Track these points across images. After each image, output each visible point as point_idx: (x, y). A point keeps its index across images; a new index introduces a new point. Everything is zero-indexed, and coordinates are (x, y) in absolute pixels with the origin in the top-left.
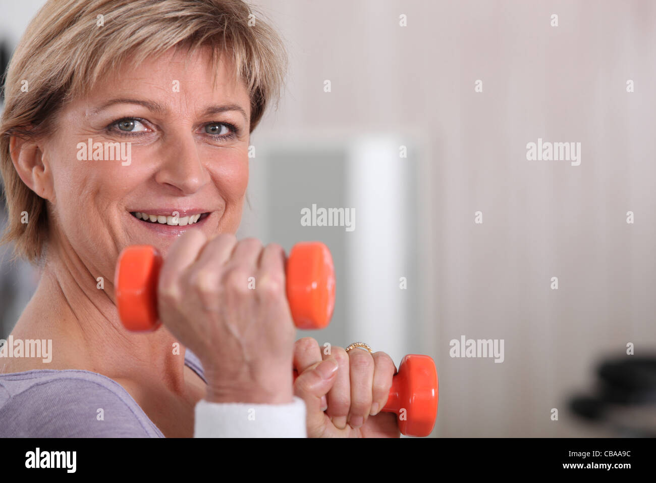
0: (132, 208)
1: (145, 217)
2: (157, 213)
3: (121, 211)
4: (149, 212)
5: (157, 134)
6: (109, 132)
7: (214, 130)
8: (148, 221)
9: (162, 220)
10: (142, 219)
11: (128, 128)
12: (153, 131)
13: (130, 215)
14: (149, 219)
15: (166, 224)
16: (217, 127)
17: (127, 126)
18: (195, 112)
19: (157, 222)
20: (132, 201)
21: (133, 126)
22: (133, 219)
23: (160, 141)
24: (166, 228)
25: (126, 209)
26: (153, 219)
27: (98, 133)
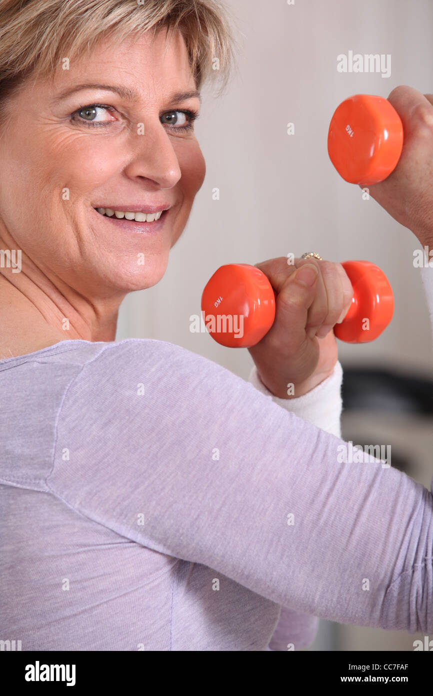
0: (99, 203)
1: (110, 213)
2: (125, 209)
3: (86, 207)
4: (115, 209)
5: (122, 124)
6: (73, 121)
7: (170, 119)
8: (114, 217)
9: (130, 216)
10: (105, 215)
11: (90, 117)
12: (117, 120)
13: (95, 211)
14: (114, 215)
15: (134, 220)
16: (173, 116)
17: (89, 114)
18: (163, 99)
19: (124, 218)
20: (100, 196)
21: (95, 114)
22: (98, 214)
23: (126, 130)
24: (133, 225)
25: (92, 205)
26: (120, 215)
27: (61, 123)
